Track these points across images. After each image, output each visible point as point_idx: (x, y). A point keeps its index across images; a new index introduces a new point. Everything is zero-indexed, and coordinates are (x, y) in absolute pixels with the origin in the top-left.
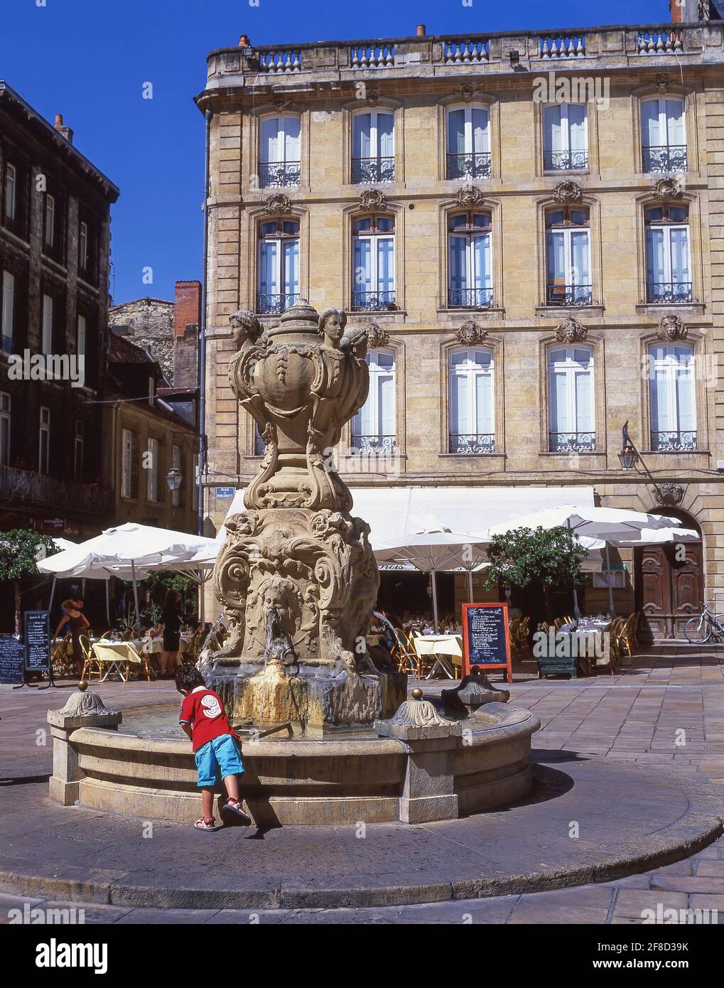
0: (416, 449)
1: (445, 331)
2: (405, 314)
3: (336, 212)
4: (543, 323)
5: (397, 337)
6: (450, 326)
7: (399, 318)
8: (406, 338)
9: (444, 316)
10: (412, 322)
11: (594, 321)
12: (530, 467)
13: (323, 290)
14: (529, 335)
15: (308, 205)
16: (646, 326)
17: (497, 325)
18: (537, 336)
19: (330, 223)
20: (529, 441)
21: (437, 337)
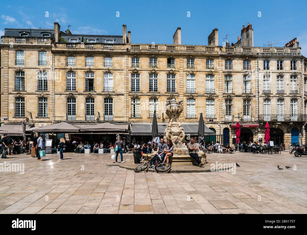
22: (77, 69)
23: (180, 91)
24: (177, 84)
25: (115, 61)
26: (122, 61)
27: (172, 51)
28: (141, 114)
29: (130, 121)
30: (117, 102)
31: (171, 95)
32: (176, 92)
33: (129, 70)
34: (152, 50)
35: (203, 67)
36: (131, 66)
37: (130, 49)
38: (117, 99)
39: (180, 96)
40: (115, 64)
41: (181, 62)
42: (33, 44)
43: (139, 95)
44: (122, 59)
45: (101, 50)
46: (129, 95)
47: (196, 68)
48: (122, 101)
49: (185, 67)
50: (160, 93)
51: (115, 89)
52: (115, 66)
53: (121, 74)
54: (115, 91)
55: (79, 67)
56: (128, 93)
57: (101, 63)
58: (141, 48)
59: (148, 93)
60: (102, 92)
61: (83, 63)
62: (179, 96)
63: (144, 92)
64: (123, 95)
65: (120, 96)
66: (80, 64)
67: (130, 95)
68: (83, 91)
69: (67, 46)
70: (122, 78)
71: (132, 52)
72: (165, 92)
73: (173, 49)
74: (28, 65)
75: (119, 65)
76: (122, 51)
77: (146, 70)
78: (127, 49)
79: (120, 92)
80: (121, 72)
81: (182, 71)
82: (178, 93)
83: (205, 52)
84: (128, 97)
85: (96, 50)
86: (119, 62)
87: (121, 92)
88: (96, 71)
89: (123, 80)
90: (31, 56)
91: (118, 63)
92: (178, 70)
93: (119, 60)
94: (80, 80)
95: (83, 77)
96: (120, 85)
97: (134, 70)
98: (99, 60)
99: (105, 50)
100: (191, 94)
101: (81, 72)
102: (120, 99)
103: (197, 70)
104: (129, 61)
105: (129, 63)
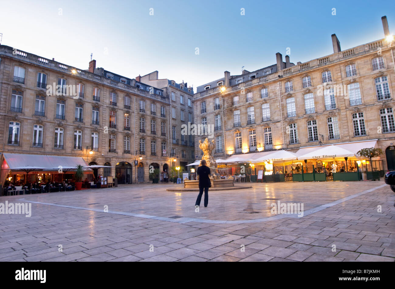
0: (47, 147)
1: (55, 123)
2: (47, 118)
3: (33, 92)
4: (74, 125)
5: (45, 123)
6: (57, 122)
7: (46, 118)
8: (47, 123)
9: (55, 120)
10: (48, 120)
11: (83, 126)
12: (70, 153)
13: (28, 109)
14: (72, 126)
15: (26, 89)
16: (92, 128)
17: (66, 123)
18: (73, 127)
19: (31, 94)
20: (70, 147)
21: (53, 124)
22: (240, 106)
23: (341, 106)
24: (336, 98)
25: (270, 91)
26: (276, 88)
27: (326, 64)
28: (299, 139)
29: (289, 147)
30: (274, 130)
31: (329, 112)
32: (336, 108)
33: (283, 96)
34: (303, 69)
35: (368, 70)
36: (285, 92)
37: (282, 74)
38: (274, 128)
39: (342, 111)
40: (270, 94)
41: (337, 72)
42: (211, 94)
43: (295, 120)
44: (276, 87)
45: (257, 84)
46: (285, 121)
47: (359, 73)
48: (279, 128)
49: (344, 77)
50: (317, 112)
51: (273, 117)
52: (270, 95)
53: (277, 101)
54: (272, 120)
55: (242, 104)
56: (284, 119)
57: (259, 96)
58: (292, 71)
59: (305, 116)
60: (261, 122)
61: (244, 100)
62: (340, 112)
63: (300, 115)
64: (279, 122)
65: (277, 124)
66: (242, 102)
67: (287, 121)
68: (246, 125)
69: (233, 88)
70: (278, 106)
71: (284, 77)
72: (323, 110)
73: (327, 61)
74: (209, 111)
75: (274, 94)
76: (275, 79)
77: (300, 92)
78: (279, 76)
79: (276, 120)
80: (277, 100)
81: (341, 81)
82: (339, 108)
83: (368, 51)
84: (284, 123)
85: (253, 85)
86: (274, 90)
87: (278, 120)
88: (255, 104)
89: (279, 107)
90: (209, 104)
91: (273, 92)
92: (336, 82)
93: (273, 89)
94: (243, 115)
95: (245, 112)
96: (276, 113)
97: (288, 95)
98: (256, 94)
99: (261, 83)
100: (356, 106)
101: (243, 108)
102: (278, 127)
103: (360, 75)
104: (283, 87)
105: (283, 89)
